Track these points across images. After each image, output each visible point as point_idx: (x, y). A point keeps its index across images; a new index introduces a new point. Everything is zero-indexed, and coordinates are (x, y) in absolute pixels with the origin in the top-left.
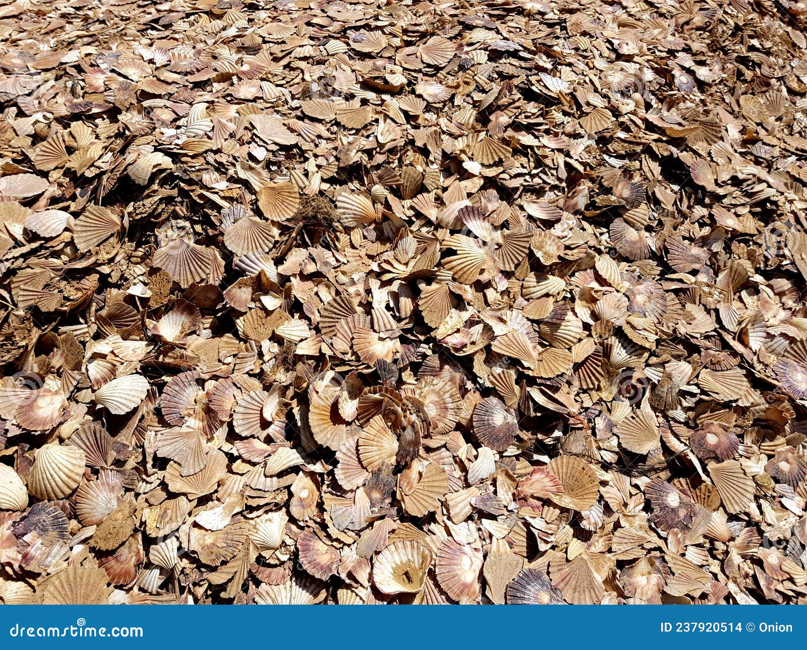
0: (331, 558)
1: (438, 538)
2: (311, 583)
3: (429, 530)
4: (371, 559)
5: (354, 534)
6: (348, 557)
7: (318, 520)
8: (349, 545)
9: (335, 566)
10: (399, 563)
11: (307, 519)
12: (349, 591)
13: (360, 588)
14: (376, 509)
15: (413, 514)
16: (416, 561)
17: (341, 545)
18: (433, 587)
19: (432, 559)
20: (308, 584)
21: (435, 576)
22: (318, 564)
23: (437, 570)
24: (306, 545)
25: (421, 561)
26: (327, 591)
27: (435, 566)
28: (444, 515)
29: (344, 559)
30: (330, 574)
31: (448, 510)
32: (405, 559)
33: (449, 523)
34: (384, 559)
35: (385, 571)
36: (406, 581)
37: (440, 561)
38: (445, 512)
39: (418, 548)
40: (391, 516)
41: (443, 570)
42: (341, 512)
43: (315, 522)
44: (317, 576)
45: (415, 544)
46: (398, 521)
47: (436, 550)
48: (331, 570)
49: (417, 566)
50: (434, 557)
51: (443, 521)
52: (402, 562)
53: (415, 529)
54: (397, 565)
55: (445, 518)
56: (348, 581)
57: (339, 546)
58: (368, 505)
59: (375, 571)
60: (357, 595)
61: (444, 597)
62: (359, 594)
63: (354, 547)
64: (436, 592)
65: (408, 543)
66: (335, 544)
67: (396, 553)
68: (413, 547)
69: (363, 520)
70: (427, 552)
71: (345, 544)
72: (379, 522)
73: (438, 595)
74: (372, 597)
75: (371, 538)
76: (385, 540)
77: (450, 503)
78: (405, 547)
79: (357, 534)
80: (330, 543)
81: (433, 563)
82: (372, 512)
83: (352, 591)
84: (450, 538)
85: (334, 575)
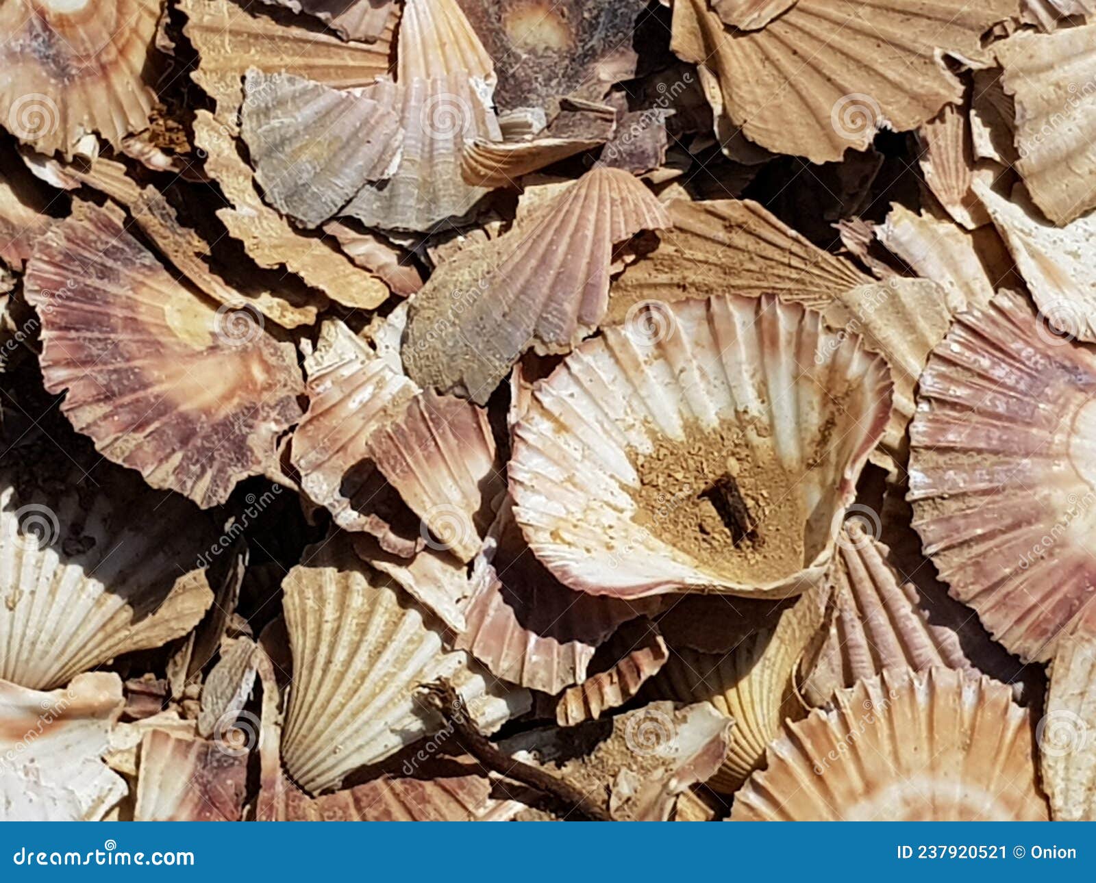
0: (246, 383)
1: (932, 298)
2: (115, 526)
3: (877, 249)
4: (500, 401)
5: (386, 257)
6: (351, 386)
7: (159, 161)
8: (357, 319)
9: (268, 428)
10: (676, 432)
11: (88, 147)
12: (358, 580)
13: (429, 562)
14: (533, 117)
15: (780, 145)
16: (786, 427)
17: (309, 315)
18: (887, 576)
19: (886, 408)
20: (94, 529)
21: (907, 511)
22: (164, 407)
23: (916, 475)
24: (87, 295)
25: (815, 420)
26: (216, 581)
27: (903, 454)
28: (974, 161)
29: (326, 391)
30: (238, 475)
31: (1005, 136)
32: (712, 413)
33: (1006, 213)
34: (581, 405)
35: (585, 473)
36: (721, 533)
37: (940, 425)
38: (985, 146)
39: (802, 347)
40: (635, 160)
41: (957, 479)
42: (307, 113)
43: (138, 171)
44: (158, 476)
45: (785, 323)
46: (677, 192)
47: (914, 364)
48: (241, 451)
49: (790, 450)
50: (902, 399)
51: (971, 201)
52: (692, 427)
53: (785, 235)
54: (659, 440)
55: (983, 182)
56: (348, 518)
57: (291, 318)
58: (485, 89)
59: (523, 465)
60: (406, 599)
61: (950, 637)
62: (425, 594)
63: (387, 331)
64: (905, 608)
65: (740, 318)
66: (266, 303)
67: (654, 374)
68: (766, 337)
69: (448, 171)
70: (856, 366)
71: (331, 310)
72: (555, 189)
73: (914, 624)
74: (500, 611)
75: (497, 282)
76: (590, 290)
77: (1024, 91)
78: (717, 339)
79: (407, 257)
80: (234, 298)
81: (892, 435)
82: (508, 131)
83: (377, 579)
84: (1007, 299)
85: (259, 483)
